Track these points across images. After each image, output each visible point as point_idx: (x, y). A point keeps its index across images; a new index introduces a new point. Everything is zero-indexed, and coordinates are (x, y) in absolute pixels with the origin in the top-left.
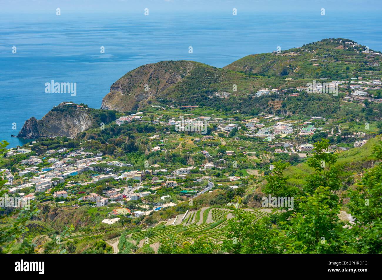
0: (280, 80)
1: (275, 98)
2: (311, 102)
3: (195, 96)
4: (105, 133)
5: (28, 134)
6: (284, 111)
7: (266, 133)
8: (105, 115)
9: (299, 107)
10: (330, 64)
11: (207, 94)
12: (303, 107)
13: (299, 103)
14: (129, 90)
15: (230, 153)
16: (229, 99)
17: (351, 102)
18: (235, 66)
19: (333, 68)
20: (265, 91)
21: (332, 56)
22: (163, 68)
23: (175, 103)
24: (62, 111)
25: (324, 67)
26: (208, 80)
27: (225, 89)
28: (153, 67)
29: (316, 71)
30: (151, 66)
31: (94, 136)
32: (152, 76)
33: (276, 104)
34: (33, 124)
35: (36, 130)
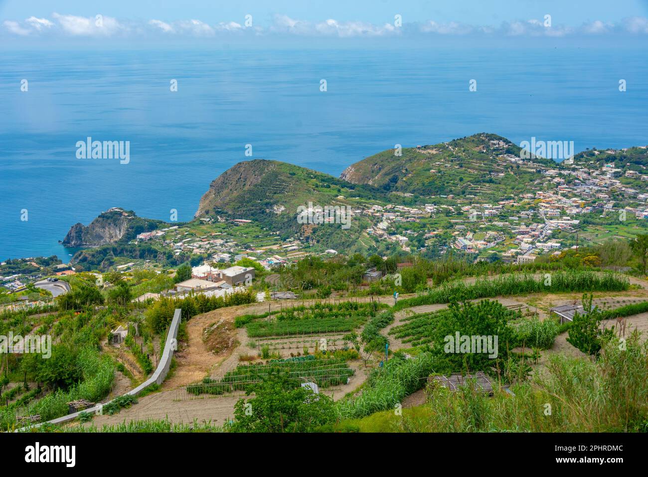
3: (253, 208)
5: (72, 241)
6: (312, 238)
9: (326, 235)
10: (448, 172)
11: (266, 206)
14: (220, 190)
16: (279, 216)
19: (447, 178)
23: (229, 215)
25: (439, 174)
26: (275, 190)
32: (242, 176)
33: (309, 228)
34: (77, 231)
35: (79, 237)
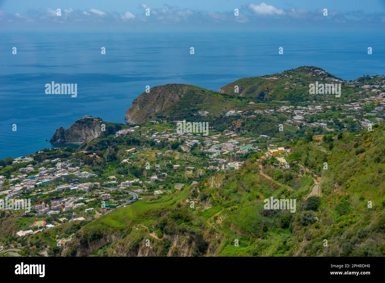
0: (245, 104)
1: (238, 118)
2: (263, 123)
3: (184, 113)
4: (101, 144)
5: (58, 139)
6: (243, 129)
7: (216, 149)
8: (112, 128)
9: (254, 126)
10: (297, 88)
11: (193, 112)
12: (256, 127)
13: (254, 123)
14: (143, 105)
15: (176, 167)
16: (207, 117)
17: (291, 125)
18: (230, 86)
19: (299, 92)
20: (232, 112)
21: (301, 81)
22: (168, 89)
23: (168, 118)
24: (83, 123)
25: (292, 90)
26: (195, 101)
27: (207, 108)
28: (162, 88)
29: (285, 94)
30: (161, 87)
31: (92, 146)
32: (160, 95)
33: (238, 123)
34: (61, 132)
35: (63, 137)
